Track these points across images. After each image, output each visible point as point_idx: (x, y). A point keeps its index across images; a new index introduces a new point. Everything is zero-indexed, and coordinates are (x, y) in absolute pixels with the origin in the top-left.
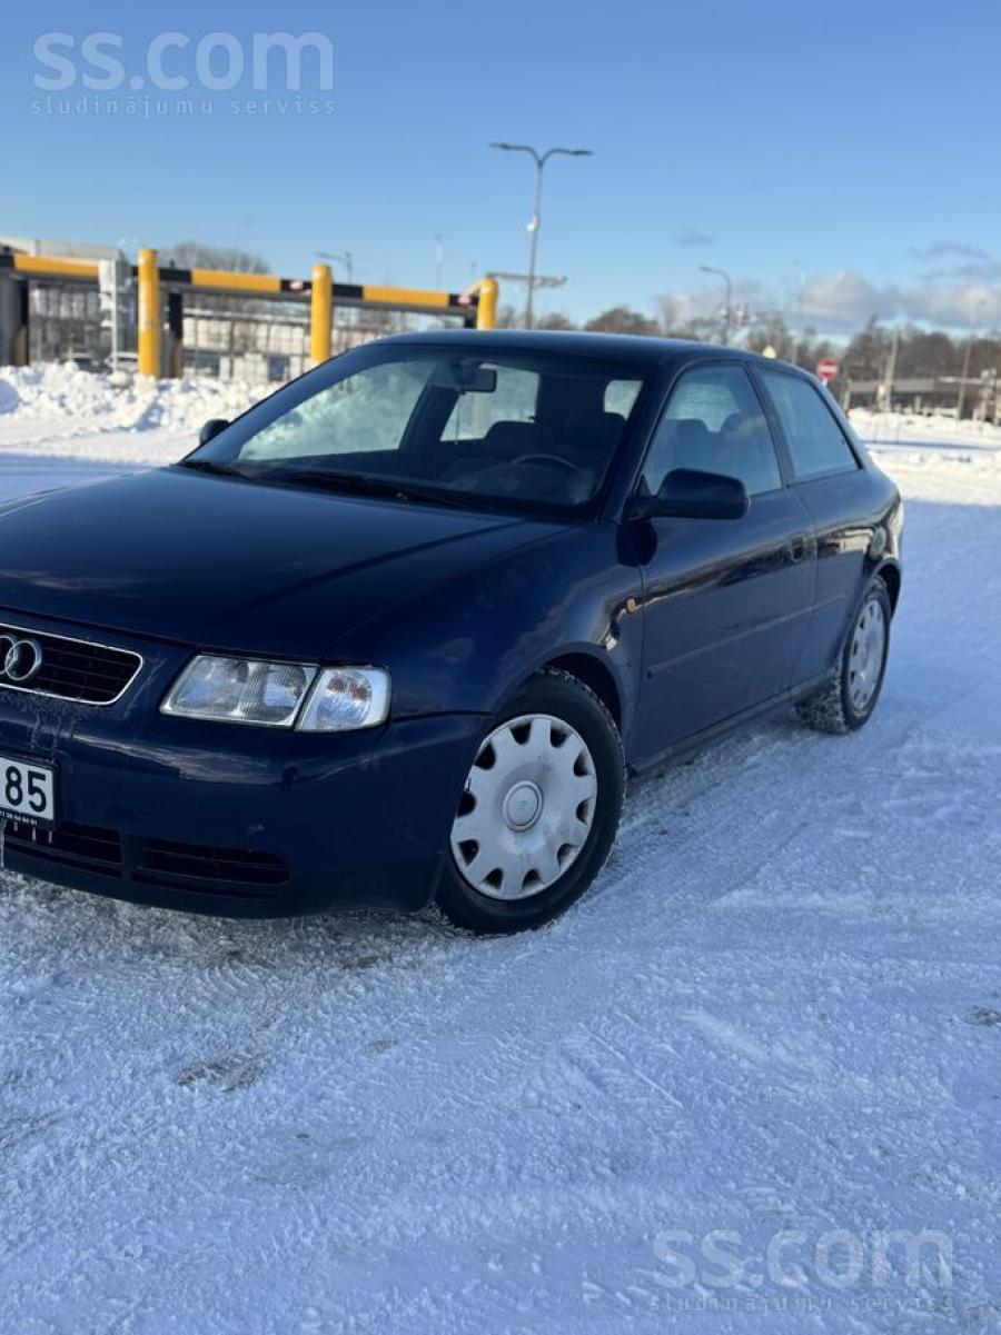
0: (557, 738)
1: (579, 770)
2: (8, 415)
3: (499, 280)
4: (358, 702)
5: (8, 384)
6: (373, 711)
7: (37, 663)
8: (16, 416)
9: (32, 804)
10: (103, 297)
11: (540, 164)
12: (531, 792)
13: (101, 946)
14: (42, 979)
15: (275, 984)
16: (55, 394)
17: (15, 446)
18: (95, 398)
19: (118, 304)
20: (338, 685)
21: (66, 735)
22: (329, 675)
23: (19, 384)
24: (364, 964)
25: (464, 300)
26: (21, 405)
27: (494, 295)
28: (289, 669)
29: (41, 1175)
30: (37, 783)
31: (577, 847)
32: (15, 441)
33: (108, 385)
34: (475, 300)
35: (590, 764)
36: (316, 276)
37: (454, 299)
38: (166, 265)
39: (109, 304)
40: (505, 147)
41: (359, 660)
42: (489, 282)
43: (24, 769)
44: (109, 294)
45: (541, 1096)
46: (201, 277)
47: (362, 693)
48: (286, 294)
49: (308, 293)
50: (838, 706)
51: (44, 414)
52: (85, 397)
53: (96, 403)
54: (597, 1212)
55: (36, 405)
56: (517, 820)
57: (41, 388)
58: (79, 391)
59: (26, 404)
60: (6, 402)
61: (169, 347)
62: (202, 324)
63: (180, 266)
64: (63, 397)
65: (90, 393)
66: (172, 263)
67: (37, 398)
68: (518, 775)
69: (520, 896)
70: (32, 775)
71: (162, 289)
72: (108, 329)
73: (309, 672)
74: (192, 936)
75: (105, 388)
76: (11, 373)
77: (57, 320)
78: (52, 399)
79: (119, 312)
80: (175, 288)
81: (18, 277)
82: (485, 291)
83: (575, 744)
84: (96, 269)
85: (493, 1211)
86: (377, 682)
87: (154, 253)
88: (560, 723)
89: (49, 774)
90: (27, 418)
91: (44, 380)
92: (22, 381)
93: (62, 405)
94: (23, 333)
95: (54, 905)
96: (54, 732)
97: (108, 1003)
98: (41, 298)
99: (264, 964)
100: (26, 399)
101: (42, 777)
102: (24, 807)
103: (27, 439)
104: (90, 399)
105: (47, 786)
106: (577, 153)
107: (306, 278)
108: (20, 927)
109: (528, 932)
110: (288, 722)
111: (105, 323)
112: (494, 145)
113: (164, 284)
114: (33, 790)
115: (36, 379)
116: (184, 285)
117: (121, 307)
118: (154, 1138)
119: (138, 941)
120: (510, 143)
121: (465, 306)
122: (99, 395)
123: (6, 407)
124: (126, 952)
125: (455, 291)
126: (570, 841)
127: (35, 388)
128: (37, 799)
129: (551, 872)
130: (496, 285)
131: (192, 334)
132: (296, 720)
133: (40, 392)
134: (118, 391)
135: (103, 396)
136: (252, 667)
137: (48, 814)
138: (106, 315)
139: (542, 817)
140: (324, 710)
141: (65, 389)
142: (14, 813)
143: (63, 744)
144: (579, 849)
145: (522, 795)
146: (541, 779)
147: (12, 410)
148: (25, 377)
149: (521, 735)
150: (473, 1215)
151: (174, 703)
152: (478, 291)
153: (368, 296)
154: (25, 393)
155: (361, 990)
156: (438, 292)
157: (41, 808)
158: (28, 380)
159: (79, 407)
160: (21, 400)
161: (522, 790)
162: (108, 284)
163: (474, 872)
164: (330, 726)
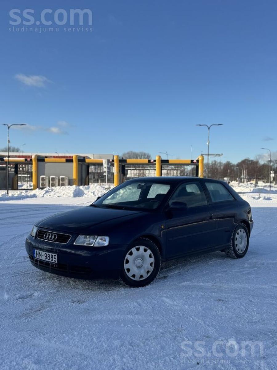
0: (145, 250)
1: (150, 256)
2: (81, 197)
3: (204, 156)
4: (104, 242)
5: (82, 190)
6: (106, 243)
7: (56, 238)
8: (83, 197)
9: (54, 260)
10: (104, 168)
11: (209, 129)
12: (141, 260)
13: (66, 287)
14: (55, 290)
15: (93, 292)
16: (92, 192)
17: (81, 204)
18: (101, 192)
19: (107, 169)
20: (102, 239)
21: (59, 249)
22: (99, 237)
23: (84, 190)
24: (109, 291)
25: (195, 161)
26: (84, 194)
27: (203, 159)
28: (93, 237)
29: (48, 311)
30: (55, 257)
31: (151, 271)
32: (81, 203)
33: (104, 188)
34: (198, 161)
35: (153, 255)
36: (157, 158)
37: (192, 161)
38: (121, 159)
39: (105, 170)
40: (200, 125)
41: (104, 235)
42: (202, 157)
43: (53, 255)
44: (105, 167)
45: (129, 306)
46: (129, 161)
47: (105, 241)
48: (150, 163)
49: (155, 162)
50: (233, 252)
51: (90, 196)
52: (99, 192)
53: (102, 193)
54: (128, 318)
55: (88, 194)
56: (138, 266)
57: (89, 190)
58: (98, 190)
59: (86, 194)
60: (81, 194)
61: (122, 178)
62: (133, 171)
63: (124, 158)
64: (94, 192)
65: (100, 191)
66: (122, 158)
67: (88, 193)
68: (137, 257)
69: (139, 280)
70: (54, 256)
71: (120, 164)
72: (105, 175)
73: (96, 237)
74: (82, 286)
75: (104, 189)
76: (83, 187)
77: (98, 173)
78: (91, 192)
79: (107, 171)
80: (123, 164)
81: (87, 164)
82: (200, 159)
83: (149, 252)
84: (102, 161)
85: (112, 317)
86: (107, 239)
87: (118, 156)
88: (145, 247)
89: (57, 255)
90: (86, 197)
91: (90, 188)
92: (85, 189)
93: (94, 194)
94: (88, 176)
95: (60, 282)
96: (58, 248)
97: (65, 294)
98: (94, 168)
99: (92, 290)
100: (86, 193)
101: (56, 256)
102: (53, 261)
103: (84, 202)
104: (100, 192)
105: (56, 257)
106: (219, 125)
107: (155, 159)
108: (54, 284)
109: (142, 287)
110: (92, 245)
111: (104, 174)
112: (197, 125)
113: (120, 163)
114: (55, 258)
115: (88, 188)
116: (125, 163)
117: (108, 170)
118: (66, 308)
119: (72, 287)
120: (201, 124)
121: (195, 163)
122: (102, 191)
123: (81, 195)
124: (70, 288)
125: (193, 159)
126: (149, 270)
127: (88, 190)
128: (55, 260)
129: (146, 276)
130: (203, 157)
131: (130, 174)
132: (94, 245)
133: (89, 191)
134: (107, 190)
135: (103, 191)
136: (88, 237)
137: (56, 262)
138: (105, 172)
139: (143, 265)
140: (98, 243)
141: (94, 190)
142: (52, 262)
143: (59, 250)
144: (151, 272)
145: (139, 261)
146: (142, 258)
147: (82, 196)
148: (86, 188)
149: (138, 249)
150: (109, 317)
151: (76, 243)
152: (199, 159)
153: (170, 162)
154: (85, 191)
155: (107, 293)
156: (188, 160)
157: (55, 261)
158: (86, 189)
159: (97, 194)
160: (85, 193)
161: (139, 260)
162: (105, 165)
163: (130, 275)
164: (99, 246)
